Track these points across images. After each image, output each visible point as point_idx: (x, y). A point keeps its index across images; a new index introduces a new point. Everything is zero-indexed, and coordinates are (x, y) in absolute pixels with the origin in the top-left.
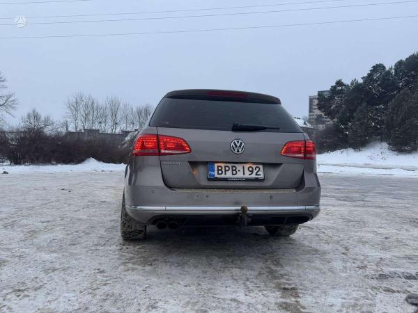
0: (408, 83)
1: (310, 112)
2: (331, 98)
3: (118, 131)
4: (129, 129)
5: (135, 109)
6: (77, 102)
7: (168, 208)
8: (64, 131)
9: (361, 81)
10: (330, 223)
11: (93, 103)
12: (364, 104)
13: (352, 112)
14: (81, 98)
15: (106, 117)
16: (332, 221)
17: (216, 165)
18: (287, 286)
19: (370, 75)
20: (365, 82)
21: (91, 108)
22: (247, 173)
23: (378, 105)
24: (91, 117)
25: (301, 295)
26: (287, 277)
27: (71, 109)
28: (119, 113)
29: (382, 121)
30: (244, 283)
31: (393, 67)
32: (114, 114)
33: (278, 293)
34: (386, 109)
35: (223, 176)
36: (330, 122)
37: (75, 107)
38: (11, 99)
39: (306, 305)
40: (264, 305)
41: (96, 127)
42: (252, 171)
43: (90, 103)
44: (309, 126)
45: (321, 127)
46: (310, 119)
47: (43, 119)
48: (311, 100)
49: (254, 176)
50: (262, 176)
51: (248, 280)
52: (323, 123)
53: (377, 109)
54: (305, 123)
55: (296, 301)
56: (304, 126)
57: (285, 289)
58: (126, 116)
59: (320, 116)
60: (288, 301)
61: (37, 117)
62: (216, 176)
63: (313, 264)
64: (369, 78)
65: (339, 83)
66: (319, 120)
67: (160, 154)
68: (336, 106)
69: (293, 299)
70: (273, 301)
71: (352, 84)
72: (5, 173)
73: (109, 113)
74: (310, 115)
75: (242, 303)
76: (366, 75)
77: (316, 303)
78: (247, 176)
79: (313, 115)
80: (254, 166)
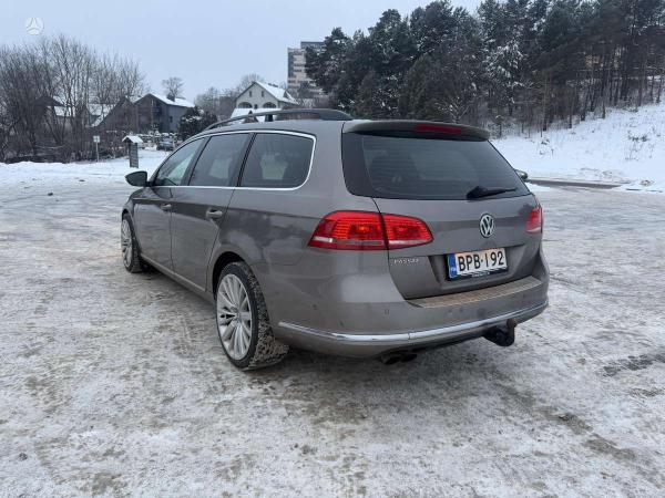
0: (428, 45)
1: (289, 76)
2: (325, 57)
7: (412, 335)
9: (367, 34)
12: (372, 73)
13: (356, 82)
17: (457, 256)
19: (380, 26)
20: (373, 36)
22: (491, 262)
23: (389, 74)
29: (395, 100)
31: (410, 17)
34: (400, 82)
35: (466, 272)
36: (321, 96)
42: (495, 260)
44: (292, 100)
45: (308, 103)
46: (289, 87)
48: (291, 56)
49: (497, 266)
50: (505, 266)
52: (311, 96)
53: (387, 81)
54: (285, 96)
56: (285, 100)
57: (562, 418)
59: (305, 85)
62: (459, 273)
64: (378, 31)
65: (337, 33)
66: (303, 91)
67: (387, 247)
68: (333, 72)
71: (355, 38)
74: (289, 82)
76: (374, 25)
78: (491, 267)
79: (294, 82)
80: (496, 251)
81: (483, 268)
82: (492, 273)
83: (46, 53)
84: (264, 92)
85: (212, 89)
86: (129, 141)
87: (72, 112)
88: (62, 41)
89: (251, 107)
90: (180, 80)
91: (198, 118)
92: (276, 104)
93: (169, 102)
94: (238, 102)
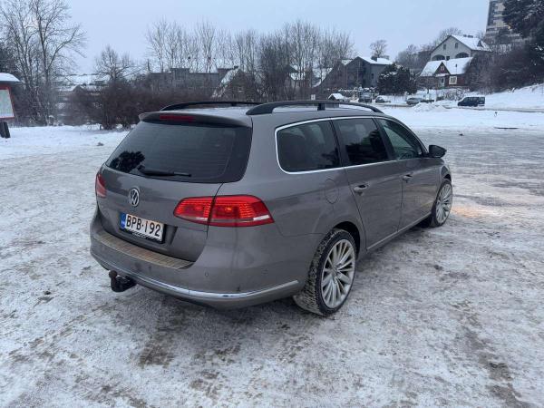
1: (489, 24)
3: (214, 70)
4: (227, 67)
5: (233, 38)
6: (159, 33)
8: (146, 72)
10: (529, 246)
11: (179, 33)
14: (165, 26)
15: (197, 51)
16: (531, 243)
18: (493, 361)
21: (178, 40)
22: (149, 230)
24: (178, 53)
25: (512, 376)
26: (490, 345)
27: (153, 43)
28: (213, 45)
30: (443, 353)
32: (208, 47)
33: (485, 370)
35: (129, 228)
36: (519, 40)
37: (157, 39)
38: (77, 33)
39: (521, 392)
40: (473, 387)
41: (186, 65)
42: (153, 229)
43: (176, 34)
44: (486, 47)
45: (504, 48)
46: (487, 35)
47: (120, 58)
48: (492, 5)
49: (153, 235)
50: (160, 237)
51: (446, 348)
52: (508, 41)
54: (480, 45)
55: (509, 385)
56: (479, 48)
57: (492, 365)
58: (223, 49)
59: (504, 31)
60: (499, 384)
61: (112, 56)
62: (126, 227)
63: (519, 326)
66: (502, 37)
68: (534, 15)
69: (504, 381)
70: (482, 382)
72: (100, 144)
73: (200, 46)
74: (488, 30)
75: (449, 384)
77: (533, 388)
78: (148, 234)
79: (493, 29)
80: (156, 223)
81: (142, 231)
82: (148, 238)
83: (287, 36)
84: (458, 43)
85: (411, 46)
86: (333, 98)
87: (300, 77)
88: (298, 25)
89: (443, 58)
90: (385, 41)
91: (394, 73)
92: (469, 53)
93: (373, 62)
94: (433, 55)
